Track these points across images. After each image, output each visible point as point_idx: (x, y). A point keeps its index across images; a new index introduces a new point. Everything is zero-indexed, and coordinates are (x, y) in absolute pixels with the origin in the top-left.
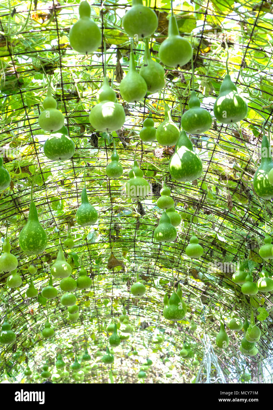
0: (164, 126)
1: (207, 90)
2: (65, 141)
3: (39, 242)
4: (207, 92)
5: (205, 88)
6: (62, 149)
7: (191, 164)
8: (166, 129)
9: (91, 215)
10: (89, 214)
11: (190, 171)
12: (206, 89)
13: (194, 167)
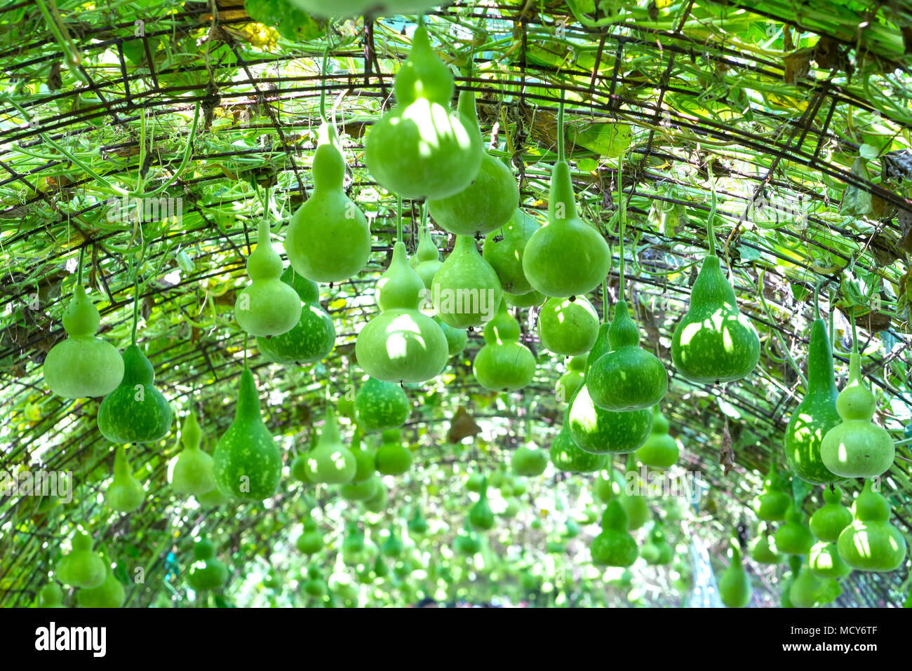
0: (557, 309)
1: (670, 223)
2: (310, 325)
3: (261, 475)
4: (670, 227)
5: (664, 216)
6: (301, 344)
7: (622, 421)
8: (561, 318)
9: (391, 410)
10: (387, 407)
11: (619, 437)
12: (668, 218)
13: (631, 427)
